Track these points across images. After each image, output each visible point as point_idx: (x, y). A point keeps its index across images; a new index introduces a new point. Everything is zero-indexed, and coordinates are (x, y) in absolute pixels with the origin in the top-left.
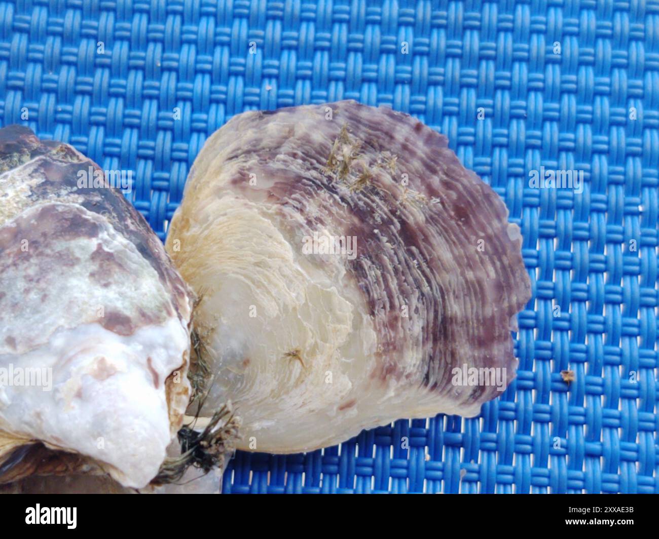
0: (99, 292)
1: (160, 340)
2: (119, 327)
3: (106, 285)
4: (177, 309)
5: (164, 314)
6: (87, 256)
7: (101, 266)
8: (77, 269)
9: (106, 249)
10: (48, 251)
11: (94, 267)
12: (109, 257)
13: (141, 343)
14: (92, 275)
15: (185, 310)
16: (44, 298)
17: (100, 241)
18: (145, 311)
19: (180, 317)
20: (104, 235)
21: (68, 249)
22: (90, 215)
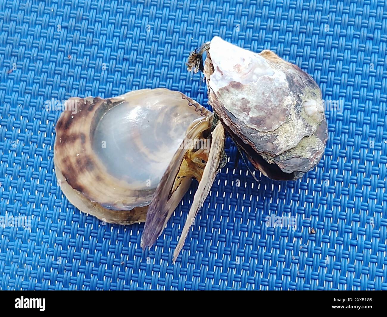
0: (245, 96)
1: (220, 82)
2: (235, 84)
3: (243, 98)
4: (215, 95)
5: (220, 92)
6: (252, 110)
7: (246, 106)
8: (255, 104)
9: (246, 113)
10: (266, 111)
11: (249, 105)
12: (244, 110)
13: (226, 79)
14: (249, 102)
15: (212, 96)
16: (263, 94)
17: (248, 116)
18: (227, 91)
19: (214, 92)
20: (248, 119)
21: (259, 112)
22: (254, 127)
